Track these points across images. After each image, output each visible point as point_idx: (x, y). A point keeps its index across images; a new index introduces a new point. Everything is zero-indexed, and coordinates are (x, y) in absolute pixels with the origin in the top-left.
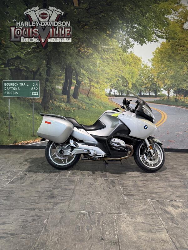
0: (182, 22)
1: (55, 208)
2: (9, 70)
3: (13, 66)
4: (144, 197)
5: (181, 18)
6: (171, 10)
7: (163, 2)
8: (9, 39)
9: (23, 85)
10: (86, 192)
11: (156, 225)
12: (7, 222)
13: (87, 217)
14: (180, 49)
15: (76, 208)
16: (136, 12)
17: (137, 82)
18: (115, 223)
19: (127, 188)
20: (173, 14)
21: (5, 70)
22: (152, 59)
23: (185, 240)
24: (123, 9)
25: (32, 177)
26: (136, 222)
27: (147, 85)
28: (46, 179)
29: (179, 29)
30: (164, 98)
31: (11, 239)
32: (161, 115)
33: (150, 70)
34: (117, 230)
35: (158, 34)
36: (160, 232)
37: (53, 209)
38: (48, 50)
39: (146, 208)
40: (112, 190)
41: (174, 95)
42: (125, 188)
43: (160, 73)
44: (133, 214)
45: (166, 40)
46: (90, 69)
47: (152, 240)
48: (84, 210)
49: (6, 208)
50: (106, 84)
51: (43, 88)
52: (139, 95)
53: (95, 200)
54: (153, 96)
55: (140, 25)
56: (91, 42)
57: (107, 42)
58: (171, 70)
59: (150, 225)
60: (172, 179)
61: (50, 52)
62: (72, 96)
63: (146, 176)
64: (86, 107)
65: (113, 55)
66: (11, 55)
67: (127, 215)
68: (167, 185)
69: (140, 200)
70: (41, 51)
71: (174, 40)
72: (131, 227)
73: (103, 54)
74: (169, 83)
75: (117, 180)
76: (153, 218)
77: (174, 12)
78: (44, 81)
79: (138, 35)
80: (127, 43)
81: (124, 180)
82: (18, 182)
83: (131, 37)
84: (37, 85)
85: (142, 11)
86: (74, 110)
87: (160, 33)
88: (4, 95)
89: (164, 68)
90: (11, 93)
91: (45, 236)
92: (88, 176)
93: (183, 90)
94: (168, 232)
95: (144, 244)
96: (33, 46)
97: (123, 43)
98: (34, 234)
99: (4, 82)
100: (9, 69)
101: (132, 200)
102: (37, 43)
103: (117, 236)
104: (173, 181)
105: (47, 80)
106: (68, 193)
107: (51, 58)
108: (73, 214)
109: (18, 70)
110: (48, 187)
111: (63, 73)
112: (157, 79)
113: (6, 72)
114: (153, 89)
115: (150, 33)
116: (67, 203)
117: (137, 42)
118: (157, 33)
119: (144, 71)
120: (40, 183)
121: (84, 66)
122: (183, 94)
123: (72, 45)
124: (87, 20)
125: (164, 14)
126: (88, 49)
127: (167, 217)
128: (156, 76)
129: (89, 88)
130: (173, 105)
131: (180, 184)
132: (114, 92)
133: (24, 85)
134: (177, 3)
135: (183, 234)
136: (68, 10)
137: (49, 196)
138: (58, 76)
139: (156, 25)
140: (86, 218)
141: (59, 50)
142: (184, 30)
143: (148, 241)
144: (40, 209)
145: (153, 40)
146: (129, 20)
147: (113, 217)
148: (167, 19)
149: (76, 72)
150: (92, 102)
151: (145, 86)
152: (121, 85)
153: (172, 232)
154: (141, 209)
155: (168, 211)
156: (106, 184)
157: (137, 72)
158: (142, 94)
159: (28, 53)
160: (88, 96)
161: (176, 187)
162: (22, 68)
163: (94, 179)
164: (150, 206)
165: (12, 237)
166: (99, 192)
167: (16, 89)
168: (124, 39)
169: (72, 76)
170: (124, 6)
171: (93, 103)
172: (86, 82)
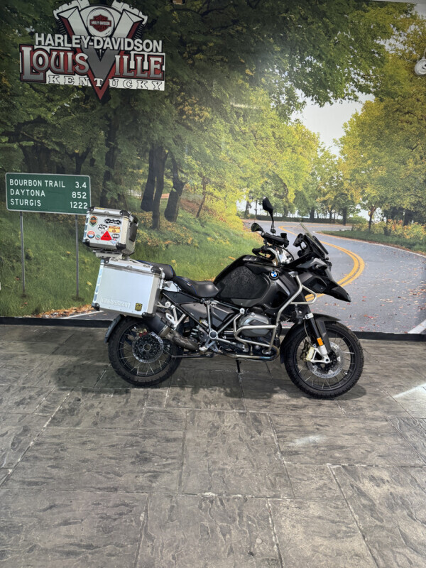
0: (414, 57)
1: (154, 485)
2: (21, 150)
3: (29, 140)
4: (319, 458)
5: (411, 49)
6: (392, 26)
7: (376, 6)
8: (19, 76)
9: (53, 184)
10: (207, 446)
11: (343, 522)
12: (72, 521)
13: (218, 507)
14: (402, 118)
15: (194, 486)
16: (314, 27)
17: (307, 189)
18: (270, 519)
19: (285, 437)
20: (394, 37)
21: (11, 149)
22: (341, 139)
23: (393, 552)
24: (284, 18)
25: (92, 406)
26: (307, 517)
27: (327, 197)
28: (123, 412)
29: (404, 73)
30: (361, 227)
31: (90, 556)
32: (352, 261)
33: (336, 163)
34: (275, 535)
35: (359, 81)
36: (351, 536)
37: (150, 487)
38: (109, 105)
39: (325, 484)
40: (257, 442)
41: (383, 220)
42: (282, 437)
43: (356, 171)
44: (300, 497)
45: (374, 97)
46: (206, 155)
47: (338, 554)
48: (209, 490)
49: (61, 487)
50: (238, 190)
51: (98, 195)
52: (309, 217)
53: (227, 467)
54: (339, 222)
55: (319, 58)
56: (208, 93)
57: (245, 95)
58: (380, 165)
59: (333, 522)
60: (369, 413)
61: (115, 111)
62: (163, 213)
63: (320, 405)
64: (193, 240)
65: (257, 127)
66: (25, 113)
67: (291, 501)
68: (360, 429)
69: (311, 466)
70: (93, 108)
71: (393, 98)
72: (300, 527)
73: (235, 122)
74: (374, 193)
75: (265, 414)
76: (337, 508)
77: (396, 33)
78: (102, 177)
79: (314, 81)
80: (288, 100)
81: (277, 415)
82: (67, 421)
83: (298, 86)
84: (84, 185)
85: (326, 26)
86: (167, 246)
87: (361, 80)
88: (10, 207)
89: (366, 161)
90: (26, 202)
91: (149, 550)
92: (206, 403)
93: (403, 209)
94: (364, 537)
95: (325, 562)
96: (76, 96)
97: (281, 99)
98: (129, 546)
99: (9, 177)
100: (20, 146)
101: (296, 465)
102: (84, 88)
103: (275, 546)
104: (372, 419)
105: (108, 176)
106: (172, 450)
107: (118, 126)
108: (191, 499)
109: (40, 150)
110: (131, 435)
111: (145, 163)
112: (350, 184)
113: (13, 154)
114: (339, 205)
115: (342, 79)
116: (176, 473)
117: (311, 97)
118: (356, 80)
119: (323, 166)
120: (112, 424)
121: (190, 147)
122: (401, 218)
123: (166, 97)
124: (201, 38)
125: (374, 37)
126: (201, 110)
127: (363, 505)
128: (348, 177)
129: (202, 197)
130: (379, 242)
131: (386, 426)
132: (256, 210)
133: (56, 184)
134: (406, 12)
135: (390, 540)
136: (158, 13)
137: (138, 456)
138: (133, 167)
139: (354, 61)
140: (216, 508)
141: (136, 108)
142: (416, 76)
143: (330, 557)
144: (126, 490)
145: (347, 94)
146: (296, 45)
147: (265, 506)
148: (380, 48)
149: (173, 160)
150: (207, 229)
151: (322, 199)
152: (272, 195)
153: (371, 536)
154: (314, 486)
155: (363, 490)
156: (244, 426)
157: (307, 166)
158: (316, 217)
159: (64, 112)
160: (198, 215)
161: (379, 433)
162: (49, 145)
163: (219, 413)
164: (332, 480)
165: (90, 553)
166: (233, 446)
167: (37, 193)
168: (284, 90)
169: (163, 170)
170: (287, 11)
171: (209, 232)
172: (196, 183)
